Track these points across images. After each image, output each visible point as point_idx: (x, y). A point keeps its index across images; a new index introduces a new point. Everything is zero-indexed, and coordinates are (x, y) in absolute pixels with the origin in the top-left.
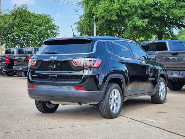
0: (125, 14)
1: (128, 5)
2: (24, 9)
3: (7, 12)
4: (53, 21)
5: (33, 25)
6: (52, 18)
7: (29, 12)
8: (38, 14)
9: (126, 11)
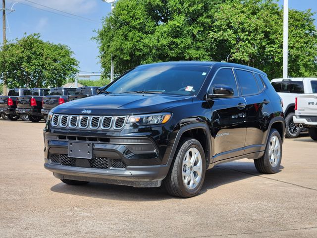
0: (139, 53)
1: (143, 44)
2: (35, 37)
3: (15, 42)
4: (73, 54)
5: (46, 59)
6: (71, 51)
7: (41, 43)
8: (54, 44)
9: (140, 50)
